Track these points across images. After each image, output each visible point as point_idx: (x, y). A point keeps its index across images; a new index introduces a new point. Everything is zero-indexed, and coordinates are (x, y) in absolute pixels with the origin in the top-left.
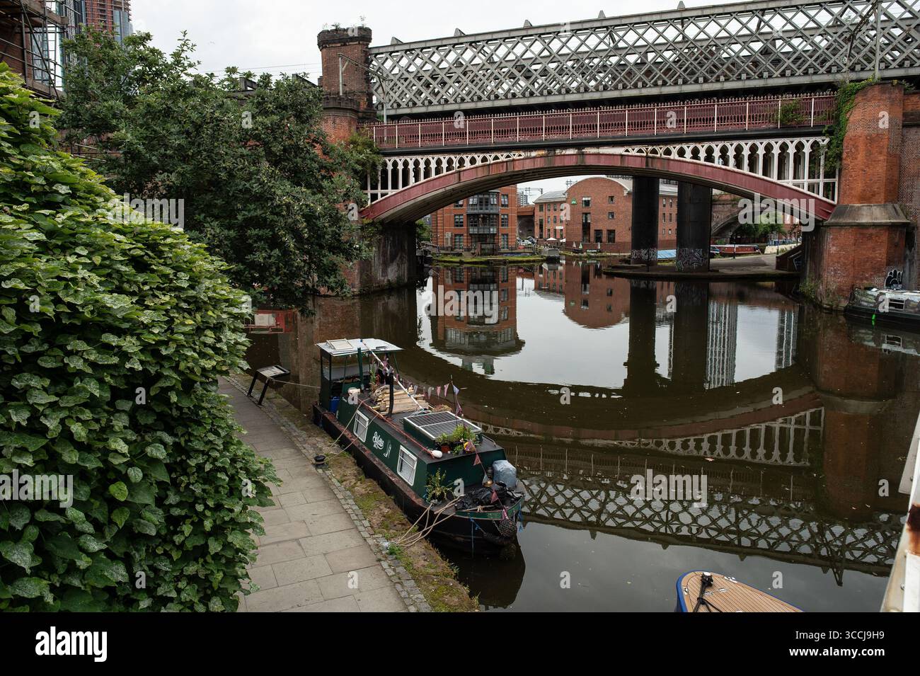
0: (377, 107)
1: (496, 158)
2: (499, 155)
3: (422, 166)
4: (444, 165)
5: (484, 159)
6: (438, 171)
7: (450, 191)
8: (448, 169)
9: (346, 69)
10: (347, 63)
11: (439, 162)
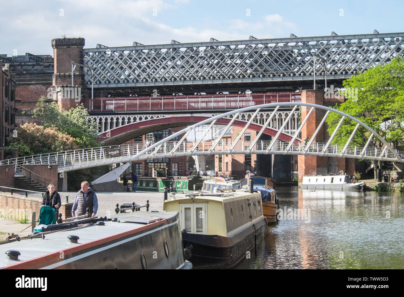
0: (87, 83)
1: (152, 117)
2: (153, 116)
3: (115, 121)
4: (126, 120)
5: (146, 118)
6: (123, 123)
7: (129, 133)
8: (128, 123)
9: (75, 69)
10: (75, 66)
11: (123, 119)
